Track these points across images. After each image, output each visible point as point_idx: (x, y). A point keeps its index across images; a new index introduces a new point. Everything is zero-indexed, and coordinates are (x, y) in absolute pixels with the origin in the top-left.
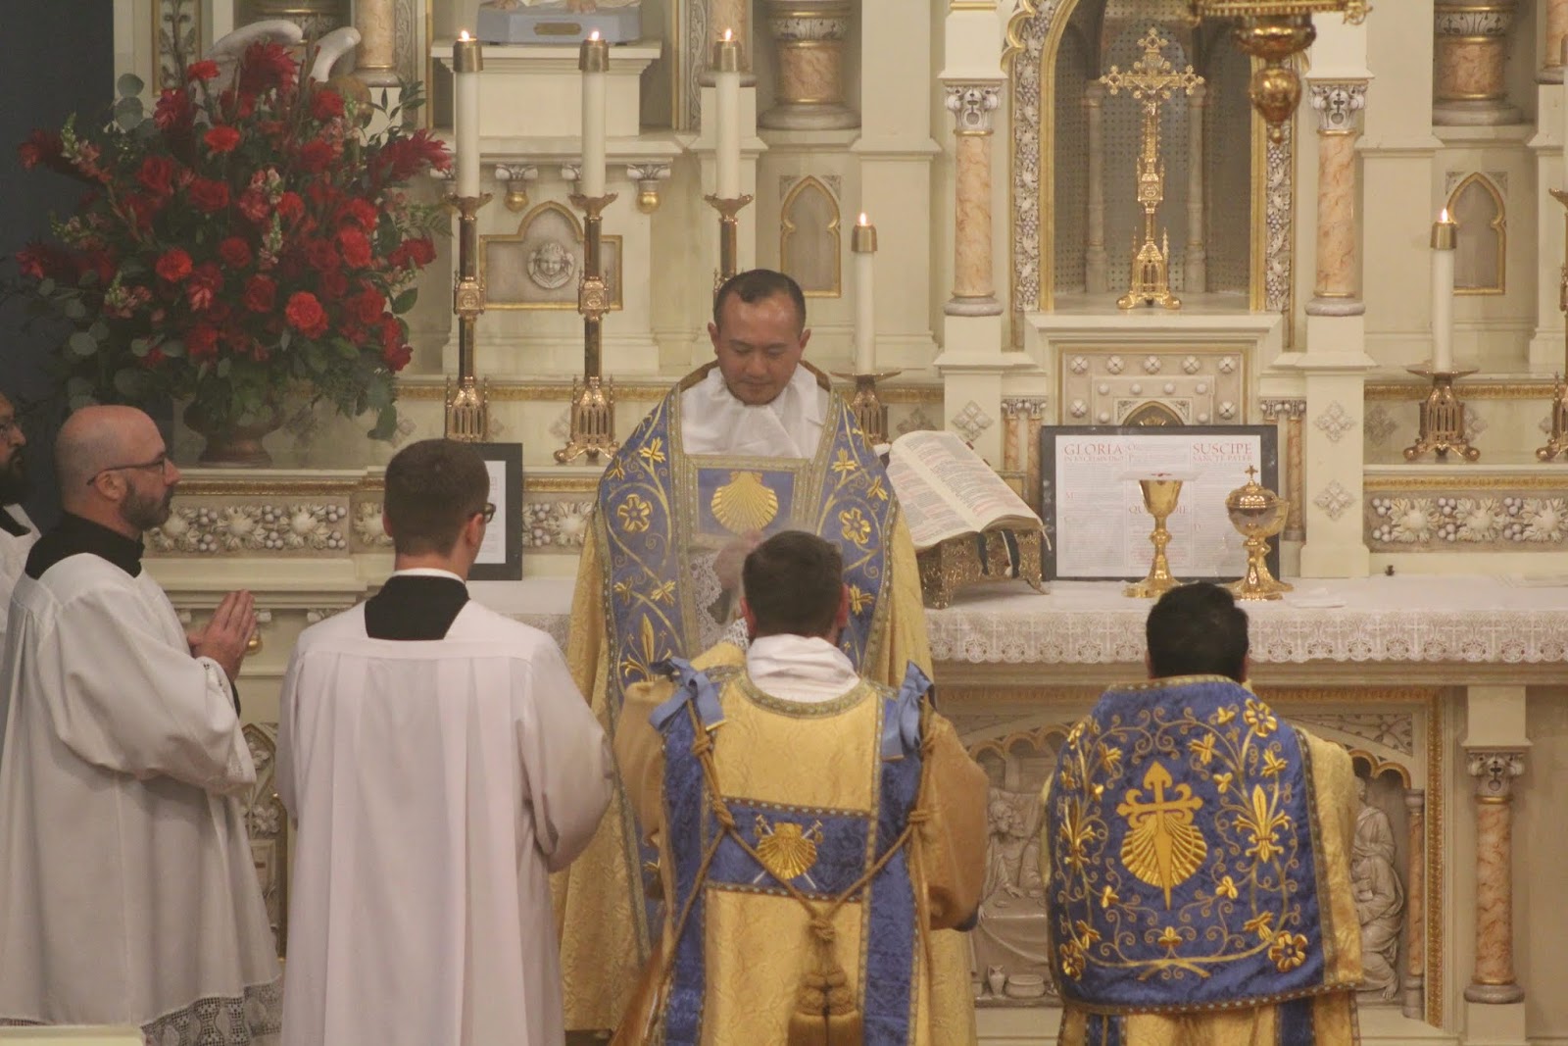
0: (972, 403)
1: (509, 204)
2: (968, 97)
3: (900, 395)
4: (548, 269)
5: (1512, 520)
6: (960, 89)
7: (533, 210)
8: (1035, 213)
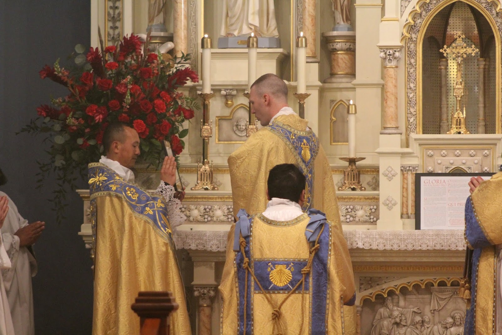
0: (389, 167)
1: (226, 104)
2: (388, 53)
3: (368, 171)
4: (241, 128)
6: (385, 50)
7: (235, 107)
8: (415, 99)
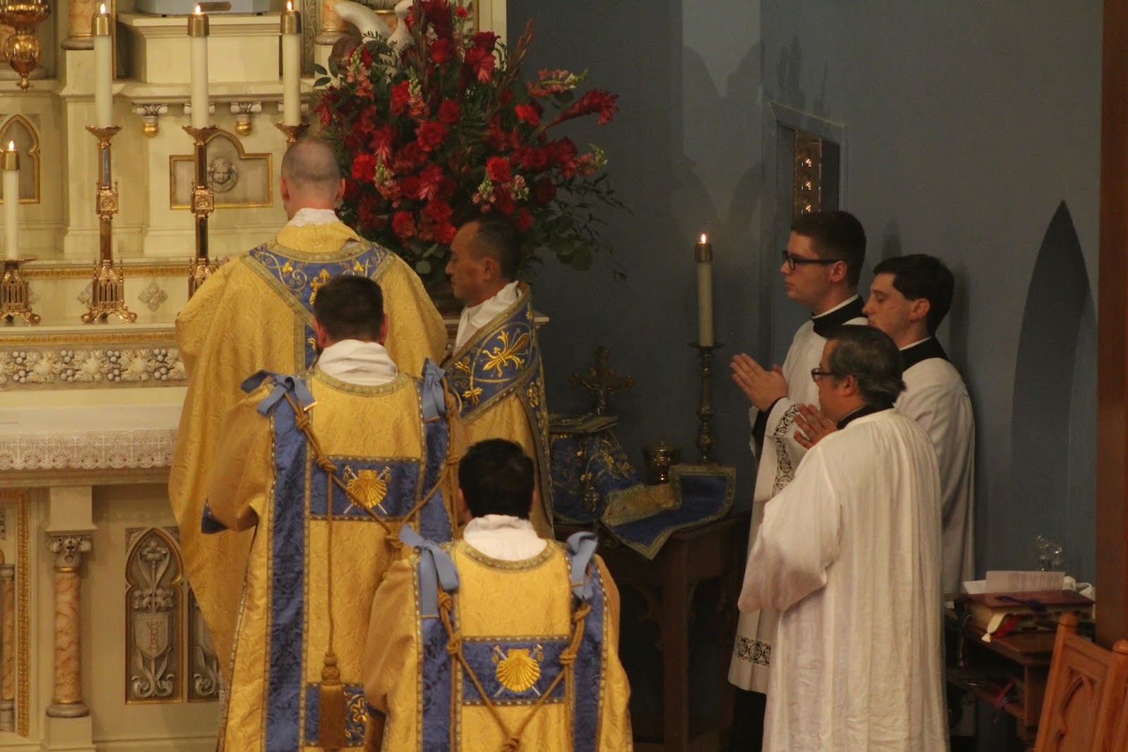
5: (67, 366)
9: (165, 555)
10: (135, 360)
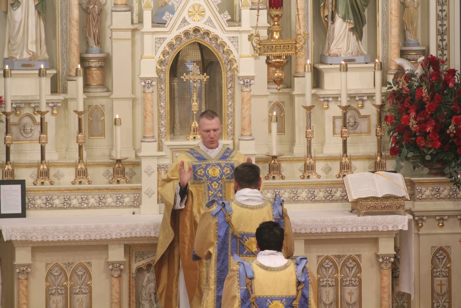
0: (149, 166)
1: (16, 114)
2: (147, 82)
4: (27, 132)
5: (295, 195)
6: (145, 80)
7: (22, 116)
8: (165, 114)
9: (332, 266)
10: (320, 193)
